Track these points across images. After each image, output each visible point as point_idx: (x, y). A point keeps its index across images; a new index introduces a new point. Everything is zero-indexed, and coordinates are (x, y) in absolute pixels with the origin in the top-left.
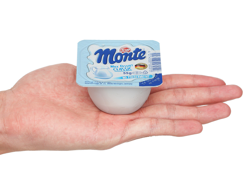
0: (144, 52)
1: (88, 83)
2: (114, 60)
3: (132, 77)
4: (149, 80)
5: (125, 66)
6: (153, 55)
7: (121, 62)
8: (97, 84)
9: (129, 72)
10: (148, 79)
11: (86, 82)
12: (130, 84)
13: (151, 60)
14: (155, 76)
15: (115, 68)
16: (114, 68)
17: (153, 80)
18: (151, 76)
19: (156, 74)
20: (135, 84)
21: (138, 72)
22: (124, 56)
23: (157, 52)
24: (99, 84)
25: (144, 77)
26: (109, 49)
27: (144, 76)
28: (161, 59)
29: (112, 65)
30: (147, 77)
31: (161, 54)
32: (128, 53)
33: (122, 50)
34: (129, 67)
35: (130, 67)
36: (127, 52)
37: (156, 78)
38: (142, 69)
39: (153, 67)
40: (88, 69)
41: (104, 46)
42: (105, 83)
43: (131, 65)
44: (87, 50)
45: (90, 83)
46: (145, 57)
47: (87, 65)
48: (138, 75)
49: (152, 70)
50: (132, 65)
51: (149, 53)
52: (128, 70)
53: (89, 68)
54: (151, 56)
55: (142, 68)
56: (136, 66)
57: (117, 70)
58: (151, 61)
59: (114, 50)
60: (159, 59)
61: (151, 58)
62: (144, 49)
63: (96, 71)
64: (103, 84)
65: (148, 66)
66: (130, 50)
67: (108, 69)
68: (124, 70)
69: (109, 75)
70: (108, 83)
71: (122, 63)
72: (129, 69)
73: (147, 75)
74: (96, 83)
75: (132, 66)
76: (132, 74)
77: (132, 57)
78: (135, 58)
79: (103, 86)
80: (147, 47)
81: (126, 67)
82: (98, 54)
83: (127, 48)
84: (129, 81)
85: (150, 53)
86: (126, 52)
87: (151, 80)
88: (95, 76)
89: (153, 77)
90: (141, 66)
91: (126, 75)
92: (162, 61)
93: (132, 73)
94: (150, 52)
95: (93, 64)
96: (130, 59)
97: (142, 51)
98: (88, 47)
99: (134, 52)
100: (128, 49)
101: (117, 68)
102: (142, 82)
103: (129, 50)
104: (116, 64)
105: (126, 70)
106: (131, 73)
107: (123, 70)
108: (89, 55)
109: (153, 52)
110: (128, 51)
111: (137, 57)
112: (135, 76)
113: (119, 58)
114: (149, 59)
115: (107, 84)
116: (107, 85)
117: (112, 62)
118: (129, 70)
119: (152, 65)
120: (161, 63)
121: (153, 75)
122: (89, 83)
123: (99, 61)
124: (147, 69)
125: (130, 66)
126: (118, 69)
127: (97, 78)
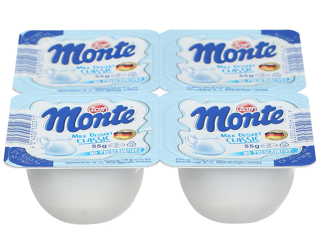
0: (281, 112)
1: (182, 161)
2: (227, 125)
3: (260, 152)
4: (292, 157)
5: (246, 134)
6: (297, 115)
7: (240, 129)
8: (198, 163)
9: (254, 144)
10: (290, 154)
11: (178, 160)
12: (258, 163)
13: (295, 124)
14: (303, 149)
15: (230, 138)
16: (228, 138)
17: (300, 156)
18: (295, 150)
19: (304, 147)
20: (266, 163)
21: (272, 144)
22: (244, 119)
23: (304, 111)
24: (202, 162)
25: (283, 152)
26: (217, 107)
27: (283, 150)
28: (311, 122)
29: (224, 133)
30: (288, 152)
31: (311, 115)
32: (252, 113)
33: (241, 109)
34: (254, 137)
35: (257, 136)
36: (250, 111)
37: (304, 154)
38: (277, 139)
39: (298, 135)
40: (180, 138)
41: (207, 102)
42: (211, 161)
43: (258, 134)
44: (178, 109)
45: (186, 161)
46: (283, 120)
47: (178, 132)
48: (271, 148)
49: (296, 140)
50: (260, 133)
51: (290, 114)
52: (252, 141)
53: (183, 137)
54: (293, 117)
55: (278, 137)
56: (267, 134)
57: (233, 141)
58: (295, 126)
59: (227, 109)
60: (309, 123)
61: (295, 121)
62: (280, 107)
63: (196, 142)
64: (208, 162)
65: (289, 135)
66: (255, 108)
67: (217, 139)
68: (246, 141)
69: (218, 149)
70: (218, 162)
71: (242, 130)
72: (254, 139)
73: (287, 149)
74: (196, 161)
75: (260, 135)
76: (260, 148)
77: (260, 119)
78: (265, 122)
79: (208, 166)
80: (287, 103)
81: (248, 136)
82: (198, 115)
83: (249, 106)
84: (255, 158)
85: (292, 114)
86: (248, 111)
87: (295, 157)
88: (194, 151)
89: (299, 152)
90: (275, 134)
91: (250, 149)
92: (313, 126)
93: (260, 146)
94: (291, 112)
95: (189, 130)
96: (256, 124)
97: (277, 109)
98: (178, 104)
99: (263, 111)
100: (252, 106)
101: (233, 138)
102: (278, 160)
103: (253, 108)
104: (230, 132)
105: (248, 141)
106: (258, 146)
107: (243, 141)
108: (182, 117)
109: (297, 111)
110: (252, 110)
111: (269, 119)
112: (267, 150)
113: (235, 121)
114: (291, 122)
115: (215, 162)
116: (215, 165)
117: (222, 128)
118: (255, 141)
119: (295, 132)
120: (313, 129)
121: (298, 148)
122: (184, 161)
123: (200, 126)
124: (288, 140)
125: (256, 134)
126: (235, 140)
127: (197, 154)
